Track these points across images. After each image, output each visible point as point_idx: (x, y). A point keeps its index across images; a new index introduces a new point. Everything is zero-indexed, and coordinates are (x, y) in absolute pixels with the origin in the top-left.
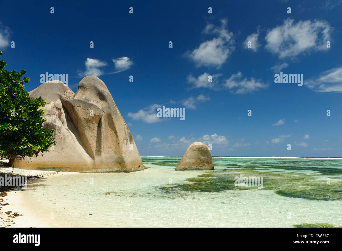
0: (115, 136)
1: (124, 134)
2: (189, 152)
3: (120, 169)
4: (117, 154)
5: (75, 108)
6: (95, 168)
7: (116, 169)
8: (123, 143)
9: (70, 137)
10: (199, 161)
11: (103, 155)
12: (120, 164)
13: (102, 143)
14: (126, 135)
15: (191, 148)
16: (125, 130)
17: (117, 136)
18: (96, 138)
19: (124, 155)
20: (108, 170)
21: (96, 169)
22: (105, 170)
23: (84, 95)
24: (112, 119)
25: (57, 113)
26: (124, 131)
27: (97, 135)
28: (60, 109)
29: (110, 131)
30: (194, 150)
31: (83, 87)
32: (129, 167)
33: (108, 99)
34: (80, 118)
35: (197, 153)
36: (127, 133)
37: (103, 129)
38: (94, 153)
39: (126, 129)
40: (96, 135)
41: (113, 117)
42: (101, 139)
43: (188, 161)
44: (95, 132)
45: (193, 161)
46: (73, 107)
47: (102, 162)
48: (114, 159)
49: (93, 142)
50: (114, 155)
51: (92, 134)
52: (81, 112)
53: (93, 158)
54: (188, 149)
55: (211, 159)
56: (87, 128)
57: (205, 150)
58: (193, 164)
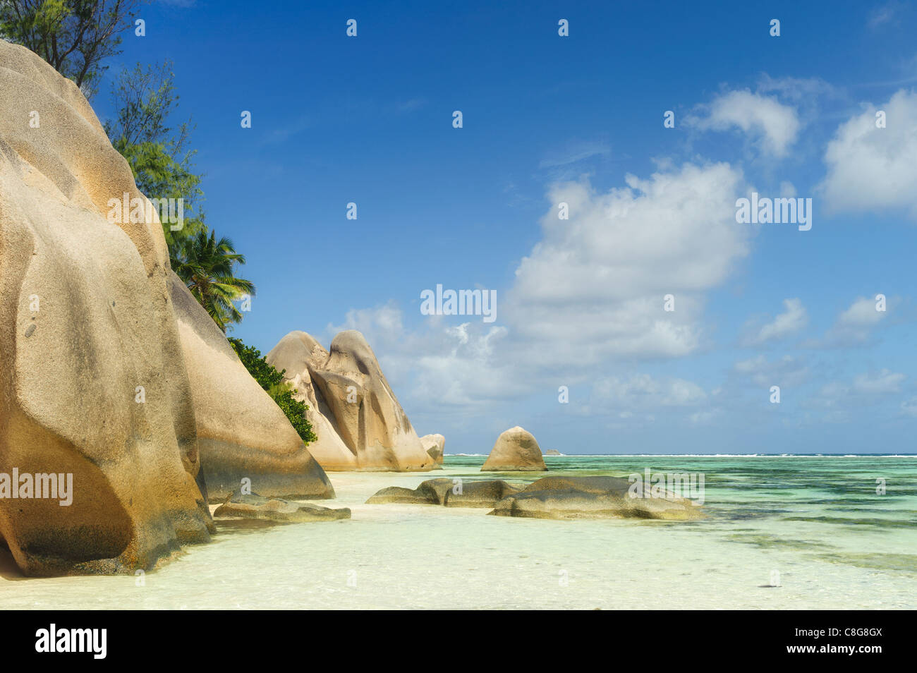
0: (381, 424)
1: (395, 419)
2: (500, 445)
3: (391, 469)
4: (385, 448)
5: (329, 385)
6: (358, 466)
7: (386, 468)
8: (393, 432)
9: (324, 425)
10: (519, 457)
11: (369, 449)
12: (391, 461)
13: (366, 433)
14: (397, 420)
15: (502, 437)
16: (395, 414)
17: (384, 423)
18: (357, 427)
19: (394, 449)
20: (375, 469)
21: (360, 468)
22: (370, 469)
23: (339, 362)
24: (377, 400)
25: (305, 391)
26: (394, 416)
27: (359, 421)
28: (309, 385)
29: (376, 417)
30: (508, 441)
31: (338, 351)
32: (403, 465)
33: (370, 371)
34: (336, 400)
35: (512, 444)
36: (398, 418)
37: (366, 414)
38: (357, 446)
39: (397, 413)
40: (357, 422)
41: (378, 397)
42: (364, 428)
43: (499, 457)
44: (357, 417)
45: (508, 457)
46: (326, 384)
47: (367, 459)
48: (382, 455)
49: (354, 431)
50: (382, 449)
51: (353, 421)
52: (337, 392)
53: (355, 453)
54: (499, 438)
55: (540, 455)
56: (345, 413)
57: (527, 440)
58: (509, 462)
